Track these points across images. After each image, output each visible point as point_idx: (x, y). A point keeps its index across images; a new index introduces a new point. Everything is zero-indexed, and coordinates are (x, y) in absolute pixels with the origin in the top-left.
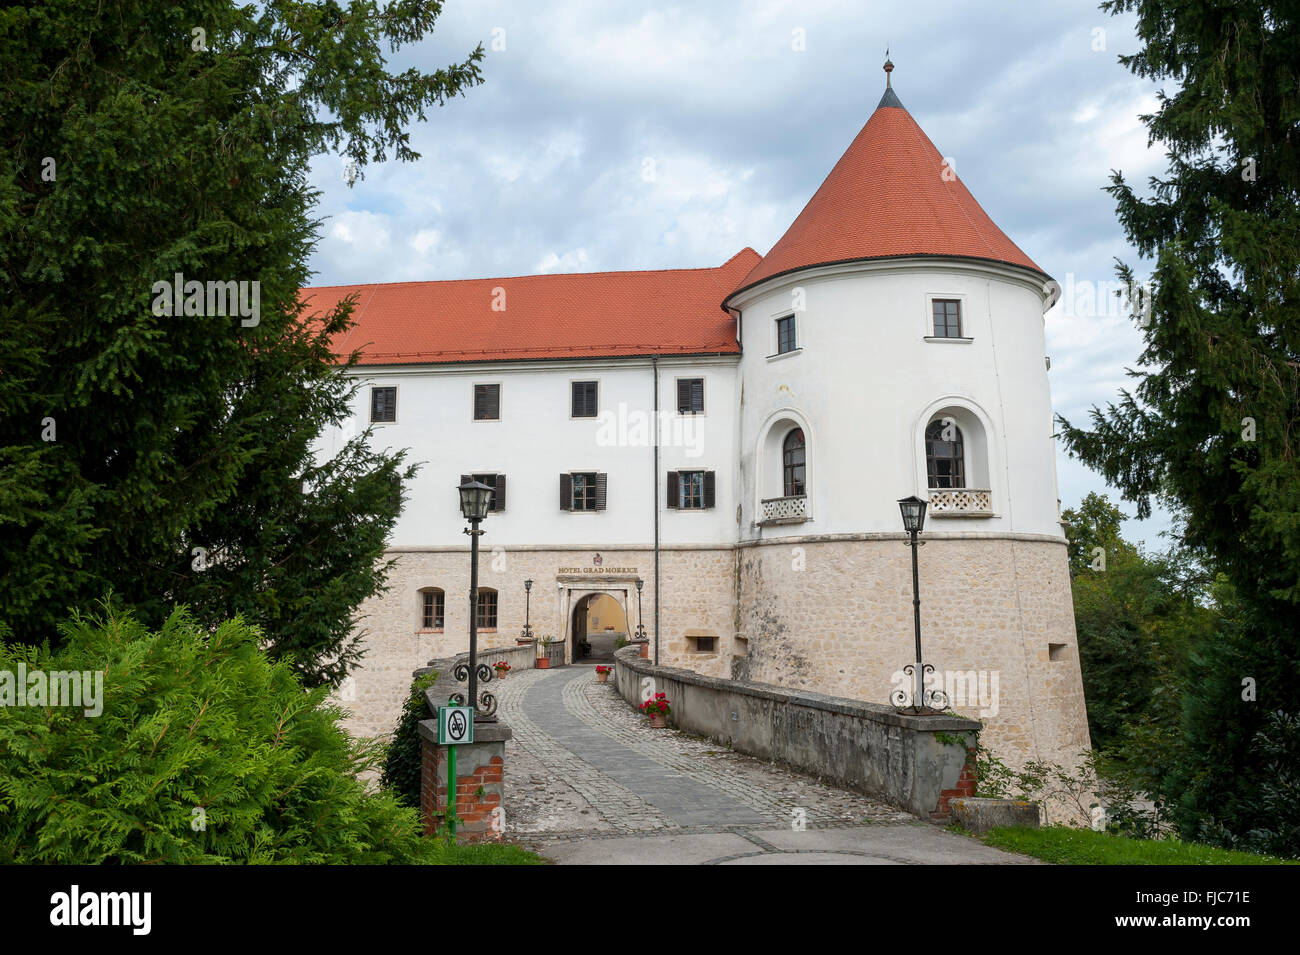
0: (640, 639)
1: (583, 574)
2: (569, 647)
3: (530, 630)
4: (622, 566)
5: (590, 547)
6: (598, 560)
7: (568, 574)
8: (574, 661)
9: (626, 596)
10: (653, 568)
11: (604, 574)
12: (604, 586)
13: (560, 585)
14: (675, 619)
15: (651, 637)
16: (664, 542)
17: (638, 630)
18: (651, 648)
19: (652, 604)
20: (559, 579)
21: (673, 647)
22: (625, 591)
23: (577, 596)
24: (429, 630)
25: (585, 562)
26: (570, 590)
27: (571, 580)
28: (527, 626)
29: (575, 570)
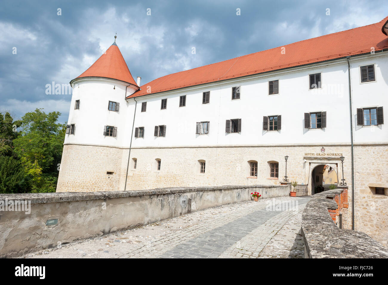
0: (343, 186)
1: (316, 156)
2: (310, 188)
3: (287, 178)
4: (335, 152)
5: (319, 144)
6: (323, 150)
7: (309, 156)
8: (313, 194)
9: (337, 166)
10: (350, 154)
11: (326, 156)
12: (326, 161)
13: (305, 160)
14: (363, 178)
15: (349, 185)
16: (355, 142)
17: (342, 182)
18: (350, 191)
19: (350, 170)
20: (305, 158)
21: (363, 191)
22: (337, 164)
23: (313, 166)
24: (253, 177)
25: (316, 151)
26: (310, 163)
27: (310, 158)
28: (286, 177)
29: (312, 154)
